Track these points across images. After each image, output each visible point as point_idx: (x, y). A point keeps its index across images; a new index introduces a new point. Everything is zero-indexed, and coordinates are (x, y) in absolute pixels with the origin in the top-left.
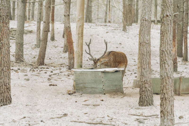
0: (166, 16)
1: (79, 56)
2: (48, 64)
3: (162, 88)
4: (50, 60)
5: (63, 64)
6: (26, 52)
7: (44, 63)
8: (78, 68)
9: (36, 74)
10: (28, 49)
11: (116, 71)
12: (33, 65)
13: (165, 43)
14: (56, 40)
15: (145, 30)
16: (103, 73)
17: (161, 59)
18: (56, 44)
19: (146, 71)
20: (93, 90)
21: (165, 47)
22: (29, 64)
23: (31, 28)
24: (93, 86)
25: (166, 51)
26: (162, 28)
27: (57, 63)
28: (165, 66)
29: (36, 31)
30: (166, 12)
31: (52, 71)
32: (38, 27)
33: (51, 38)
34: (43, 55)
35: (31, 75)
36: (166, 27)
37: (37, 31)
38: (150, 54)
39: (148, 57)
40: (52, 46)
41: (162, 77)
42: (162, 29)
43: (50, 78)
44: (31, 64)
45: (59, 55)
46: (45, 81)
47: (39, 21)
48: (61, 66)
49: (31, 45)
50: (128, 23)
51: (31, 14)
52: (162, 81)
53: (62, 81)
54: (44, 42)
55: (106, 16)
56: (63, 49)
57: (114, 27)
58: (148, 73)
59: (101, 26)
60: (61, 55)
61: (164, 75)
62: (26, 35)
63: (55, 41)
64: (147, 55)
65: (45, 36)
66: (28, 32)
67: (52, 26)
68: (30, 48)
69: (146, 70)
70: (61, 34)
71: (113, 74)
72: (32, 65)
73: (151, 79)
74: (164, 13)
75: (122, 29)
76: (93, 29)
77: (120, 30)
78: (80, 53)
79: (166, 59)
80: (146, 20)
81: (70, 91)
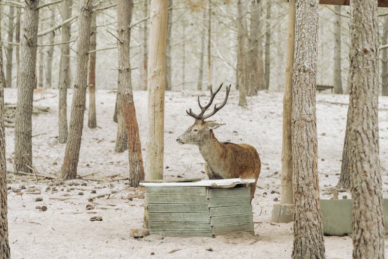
0: (362, 52)
1: (156, 153)
2: (85, 176)
3: (355, 217)
4: (87, 168)
5: (116, 176)
6: (38, 152)
7: (76, 173)
8: (153, 181)
9: (60, 198)
10: (41, 147)
11: (239, 186)
12: (52, 179)
13: (361, 115)
14: (100, 128)
15: (304, 92)
16: (209, 190)
17: (354, 151)
18: (99, 135)
19: (307, 183)
20: (187, 228)
21: (362, 123)
22: (44, 177)
23: (46, 103)
24: (188, 219)
25: (364, 132)
26: (354, 80)
27: (103, 173)
28: (363, 167)
29: (57, 110)
30: (363, 43)
31: (94, 189)
32: (61, 100)
33: (89, 123)
34: (74, 158)
35: (50, 199)
36: (364, 78)
37: (60, 108)
38: (316, 146)
39: (311, 152)
40: (92, 140)
41: (357, 192)
42: (355, 82)
43: (91, 204)
44: (48, 176)
45: (108, 158)
46: (81, 210)
47: (63, 87)
48: (114, 179)
49: (48, 138)
50: (250, 90)
51: (46, 75)
52: (356, 201)
53: (119, 211)
54: (76, 130)
55: (201, 77)
56: (114, 144)
57: (219, 99)
58: (313, 186)
59: (193, 96)
60: (110, 158)
61: (361, 187)
62: (37, 117)
63: (98, 128)
64: (310, 146)
65: (78, 116)
66: (40, 111)
67: (91, 98)
68: (46, 144)
69: (308, 180)
70: (110, 114)
71: (230, 192)
72: (50, 179)
74: (358, 45)
75: (237, 102)
76: (176, 102)
77: (234, 104)
78: (157, 146)
79: (364, 150)
80: (306, 69)
81: (137, 231)
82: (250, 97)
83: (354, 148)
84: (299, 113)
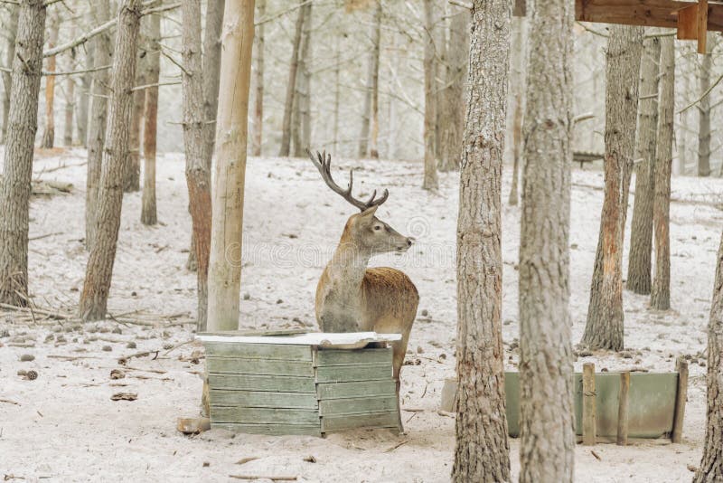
0: (545, 126)
1: (226, 283)
2: (121, 316)
3: (525, 413)
4: (132, 300)
5: (180, 316)
6: (45, 267)
7: (105, 309)
8: (219, 332)
9: (69, 355)
10: (52, 258)
11: (372, 346)
12: (62, 318)
13: (538, 235)
14: (163, 224)
15: (480, 182)
16: (316, 353)
17: (525, 299)
18: (161, 239)
19: (480, 345)
20: (276, 419)
21: (541, 249)
22: (46, 315)
23: (68, 176)
24: (278, 403)
25: (544, 265)
26: (529, 174)
27: (160, 310)
28: (539, 327)
29: (85, 188)
30: (546, 110)
31: (133, 341)
32: (90, 172)
33: (143, 217)
34: (103, 281)
35: (49, 357)
36: (546, 171)
37: (89, 187)
39: (491, 290)
40: (146, 247)
41: (528, 371)
42: (530, 178)
43: (118, 369)
44: (55, 314)
45: (173, 282)
46: (99, 379)
47: (95, 149)
48: (174, 322)
49: (65, 241)
50: (445, 160)
51: (77, 122)
52: (527, 387)
53: (167, 383)
54: (107, 231)
55: (365, 131)
56: (187, 256)
57: (389, 176)
58: (491, 352)
59: (341, 169)
60: (177, 282)
61: (535, 361)
62: (49, 203)
63: (158, 226)
64: (488, 280)
65: (111, 206)
66: (56, 191)
67: (147, 170)
68: (62, 252)
69: (482, 341)
70: (184, 200)
71: (357, 356)
72: (58, 318)
73: (500, 379)
74: (537, 112)
75: (420, 182)
76: (309, 180)
77: (414, 185)
78: (228, 270)
79: (542, 296)
80: (485, 142)
81: (188, 422)
82: (445, 175)
83: (525, 294)
84: (469, 220)
